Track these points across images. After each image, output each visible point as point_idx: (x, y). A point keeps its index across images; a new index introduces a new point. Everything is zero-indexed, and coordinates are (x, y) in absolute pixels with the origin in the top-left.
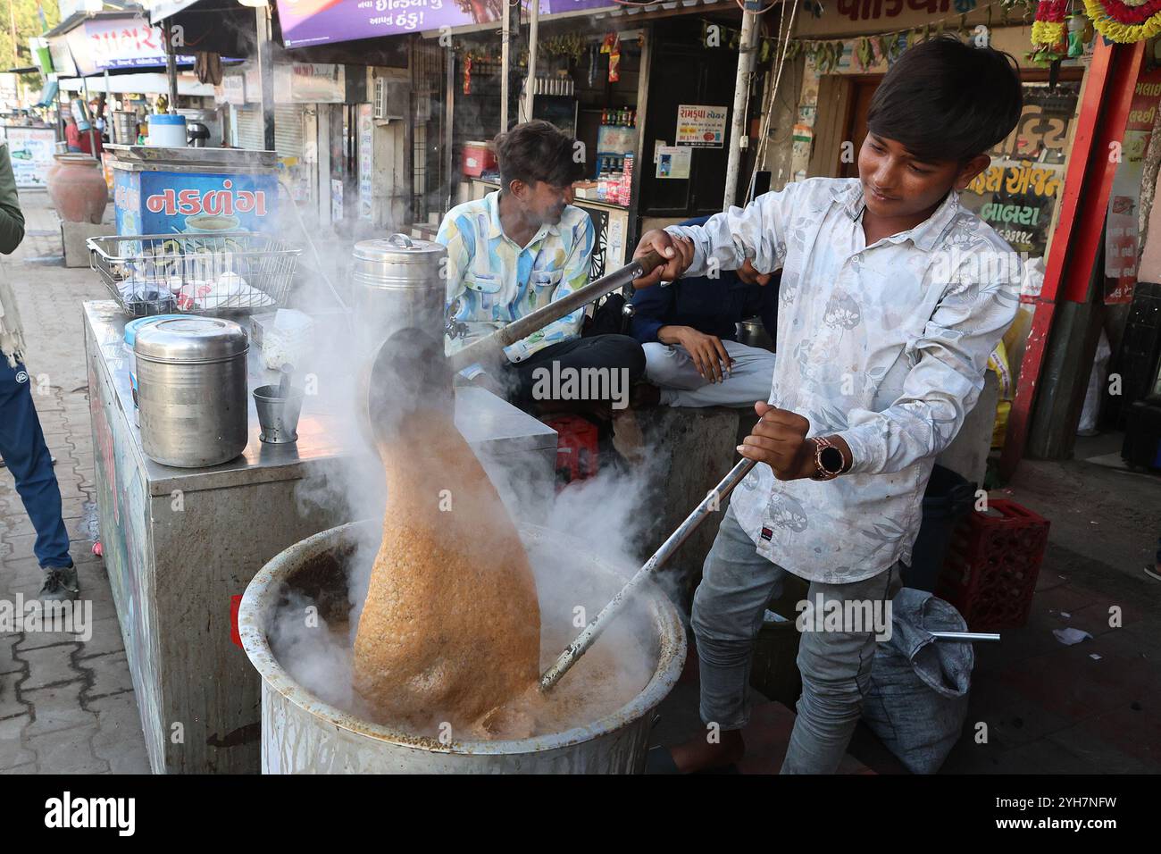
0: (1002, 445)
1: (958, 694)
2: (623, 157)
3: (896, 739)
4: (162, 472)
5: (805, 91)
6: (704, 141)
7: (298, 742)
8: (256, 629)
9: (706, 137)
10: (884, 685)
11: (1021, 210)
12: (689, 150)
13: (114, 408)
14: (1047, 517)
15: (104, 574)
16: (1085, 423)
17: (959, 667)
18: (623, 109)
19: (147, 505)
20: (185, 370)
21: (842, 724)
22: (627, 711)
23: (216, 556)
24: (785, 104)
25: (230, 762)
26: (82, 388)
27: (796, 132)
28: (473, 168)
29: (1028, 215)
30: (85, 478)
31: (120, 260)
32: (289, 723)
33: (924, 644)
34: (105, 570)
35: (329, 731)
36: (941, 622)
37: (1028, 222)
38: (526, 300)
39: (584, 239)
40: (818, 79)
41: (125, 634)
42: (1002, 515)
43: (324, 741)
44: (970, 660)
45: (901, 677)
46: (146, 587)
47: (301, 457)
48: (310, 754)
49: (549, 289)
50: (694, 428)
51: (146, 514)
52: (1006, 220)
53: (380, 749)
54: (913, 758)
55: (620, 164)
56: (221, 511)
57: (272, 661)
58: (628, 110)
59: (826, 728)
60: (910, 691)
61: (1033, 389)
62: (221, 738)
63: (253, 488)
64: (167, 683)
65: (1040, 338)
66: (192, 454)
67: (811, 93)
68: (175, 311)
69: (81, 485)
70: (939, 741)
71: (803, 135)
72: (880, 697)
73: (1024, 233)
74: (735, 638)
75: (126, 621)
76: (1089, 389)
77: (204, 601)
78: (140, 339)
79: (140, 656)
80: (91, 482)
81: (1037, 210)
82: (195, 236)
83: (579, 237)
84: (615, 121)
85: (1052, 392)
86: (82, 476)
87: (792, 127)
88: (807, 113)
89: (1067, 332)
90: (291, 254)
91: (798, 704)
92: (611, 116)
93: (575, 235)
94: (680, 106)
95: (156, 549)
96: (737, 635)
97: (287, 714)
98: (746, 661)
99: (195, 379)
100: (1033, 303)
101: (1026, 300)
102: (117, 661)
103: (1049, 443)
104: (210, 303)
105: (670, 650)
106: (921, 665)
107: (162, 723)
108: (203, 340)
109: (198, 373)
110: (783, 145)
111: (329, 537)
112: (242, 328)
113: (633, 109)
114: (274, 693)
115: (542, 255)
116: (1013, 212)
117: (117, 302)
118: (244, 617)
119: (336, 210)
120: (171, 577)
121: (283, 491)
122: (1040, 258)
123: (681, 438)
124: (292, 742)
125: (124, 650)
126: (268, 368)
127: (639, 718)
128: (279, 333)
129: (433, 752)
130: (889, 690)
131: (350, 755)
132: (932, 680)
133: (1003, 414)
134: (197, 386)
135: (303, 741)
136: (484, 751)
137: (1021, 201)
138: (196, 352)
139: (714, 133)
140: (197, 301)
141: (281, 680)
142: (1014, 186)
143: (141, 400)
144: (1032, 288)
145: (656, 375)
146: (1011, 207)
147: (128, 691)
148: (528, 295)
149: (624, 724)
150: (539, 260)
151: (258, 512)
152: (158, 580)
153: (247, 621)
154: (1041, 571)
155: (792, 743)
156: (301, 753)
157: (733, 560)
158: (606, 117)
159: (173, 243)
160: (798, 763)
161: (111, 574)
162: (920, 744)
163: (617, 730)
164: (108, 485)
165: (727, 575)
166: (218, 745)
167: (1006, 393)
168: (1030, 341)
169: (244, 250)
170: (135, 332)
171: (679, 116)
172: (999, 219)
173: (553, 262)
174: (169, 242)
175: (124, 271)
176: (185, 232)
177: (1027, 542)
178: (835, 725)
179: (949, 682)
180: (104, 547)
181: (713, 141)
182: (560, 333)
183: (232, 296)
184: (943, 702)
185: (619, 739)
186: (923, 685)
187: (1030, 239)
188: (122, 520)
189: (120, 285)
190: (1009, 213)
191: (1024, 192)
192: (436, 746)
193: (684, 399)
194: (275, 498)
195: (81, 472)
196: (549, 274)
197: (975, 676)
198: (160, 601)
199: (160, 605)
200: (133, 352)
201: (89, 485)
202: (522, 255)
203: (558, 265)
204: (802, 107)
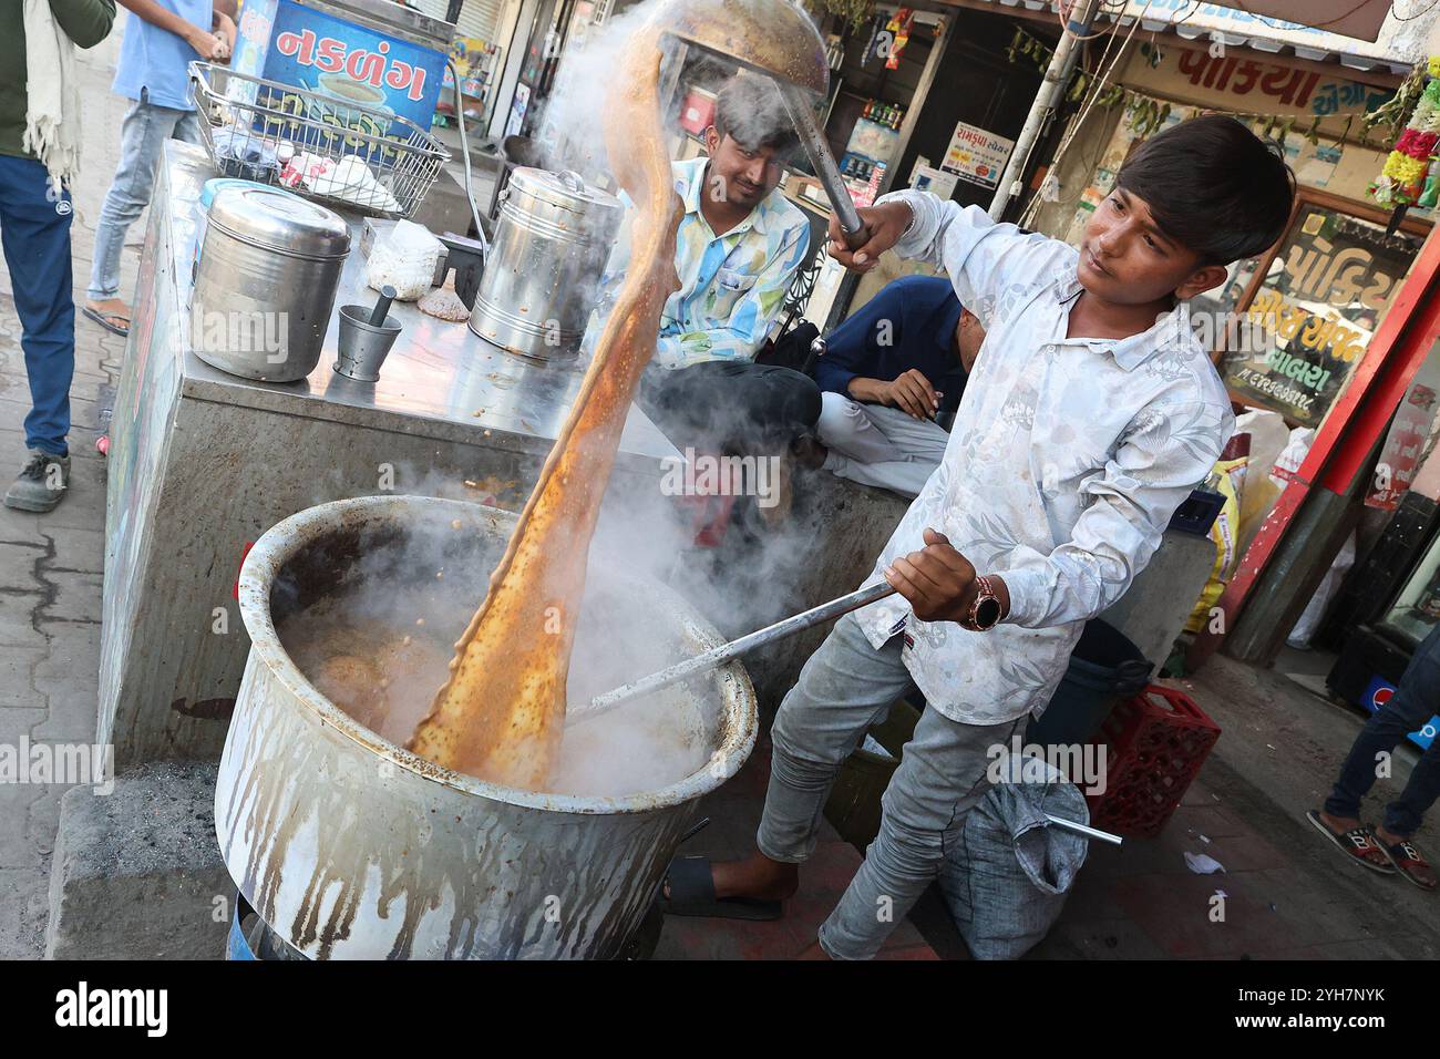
0: (1199, 631)
1: (1054, 890)
2: (875, 164)
3: (970, 922)
4: (205, 371)
5: (1111, 151)
6: (975, 174)
7: (272, 727)
8: (261, 583)
9: (979, 170)
10: (977, 859)
11: (1310, 369)
12: (954, 180)
13: (166, 278)
14: (1221, 725)
15: (103, 476)
16: (1299, 633)
17: (1066, 861)
18: (892, 106)
19: (173, 406)
20: (262, 257)
21: (911, 881)
22: (662, 795)
23: (240, 491)
24: (1083, 159)
25: (192, 735)
26: (137, 246)
27: (1084, 197)
28: (693, 122)
29: (1315, 377)
30: (112, 355)
31: (224, 101)
32: (269, 703)
33: (1035, 826)
34: (105, 472)
35: (313, 724)
36: (1063, 807)
37: (1312, 385)
38: (704, 299)
39: (794, 247)
40: (1131, 141)
41: (108, 554)
42: (1172, 709)
43: (303, 733)
44: (1081, 858)
45: (998, 856)
46: (146, 505)
47: (376, 403)
48: (282, 743)
49: (734, 295)
50: (853, 507)
51: (170, 415)
52: (1289, 374)
53: (366, 758)
54: (984, 949)
55: (869, 171)
56: (262, 438)
57: (268, 626)
58: (899, 109)
59: (893, 881)
60: (1005, 874)
61: (1254, 577)
62: (188, 705)
63: (308, 422)
64: (142, 622)
65: (1280, 521)
66: (245, 360)
67: (1117, 156)
68: (276, 183)
69: (105, 363)
70: (1018, 938)
71: (1092, 203)
72: (968, 871)
73: (1305, 396)
74: (818, 759)
75: (114, 539)
76: (1315, 596)
77: (213, 539)
78: (219, 202)
79: (119, 583)
80: (117, 361)
81: (1327, 374)
82: (327, 99)
83: (789, 243)
84: (879, 118)
85: (1274, 586)
86: (109, 352)
87: (1082, 190)
88: (1104, 179)
89: (1313, 524)
90: (435, 157)
91: (869, 848)
92: (875, 111)
93: (784, 241)
94: (960, 123)
95: (170, 460)
96: (820, 755)
97: (269, 690)
98: (823, 787)
99: (272, 271)
100: (1287, 480)
101: (1281, 473)
102: (90, 583)
103: (1251, 644)
104: (321, 187)
105: (734, 742)
106: (1024, 847)
107: (123, 668)
108: (297, 226)
109: (278, 265)
110: (1065, 208)
111: (379, 505)
112: (347, 227)
113: (904, 109)
114: (260, 664)
115: (738, 252)
116: (1301, 368)
117: (208, 150)
118: (251, 566)
119: (512, 122)
120: (180, 499)
121: (342, 437)
122: (1313, 430)
123: (834, 515)
124: (266, 724)
125: (103, 573)
126: (369, 287)
127: (672, 806)
128: (395, 248)
129: (426, 778)
130: (980, 866)
131: (329, 757)
132: (1031, 868)
133: (1211, 596)
134: (273, 281)
135: (279, 726)
136: (483, 792)
137: (1313, 358)
138: (283, 239)
139: (990, 168)
140: (306, 180)
141: (272, 650)
142: (1311, 339)
143: (200, 277)
144: (1292, 462)
145: (829, 433)
146: (1300, 362)
147: (95, 622)
148: (707, 294)
149: (654, 807)
150: (733, 256)
151: (306, 453)
152: (163, 498)
153: (253, 572)
154: (1193, 783)
155: (850, 890)
156: (273, 738)
157: (841, 670)
158: (870, 109)
159: (297, 99)
160: (851, 915)
161: (111, 478)
162: (996, 935)
163: (644, 812)
164: (136, 371)
165: (829, 685)
166: (184, 712)
167: (1224, 572)
168: (1269, 523)
169: (381, 135)
170: (215, 192)
171: (955, 134)
172: (1281, 371)
173: (749, 264)
174: (292, 97)
175: (227, 116)
176: (316, 91)
177: (1189, 746)
178: (904, 880)
179: (1049, 875)
180: (111, 443)
181: (986, 178)
182: (731, 351)
183: (351, 186)
184: (1036, 896)
185: (644, 823)
186: (1020, 872)
187: (1310, 406)
188: (140, 415)
189: (216, 131)
190: (1296, 368)
191: (1320, 348)
192: (430, 772)
193: (851, 470)
194: (331, 441)
195: (109, 347)
196: (740, 278)
197: (1080, 877)
198: (158, 524)
199: (158, 528)
200: (205, 216)
201: (115, 365)
202: (713, 244)
203: (753, 270)
204: (1101, 170)
